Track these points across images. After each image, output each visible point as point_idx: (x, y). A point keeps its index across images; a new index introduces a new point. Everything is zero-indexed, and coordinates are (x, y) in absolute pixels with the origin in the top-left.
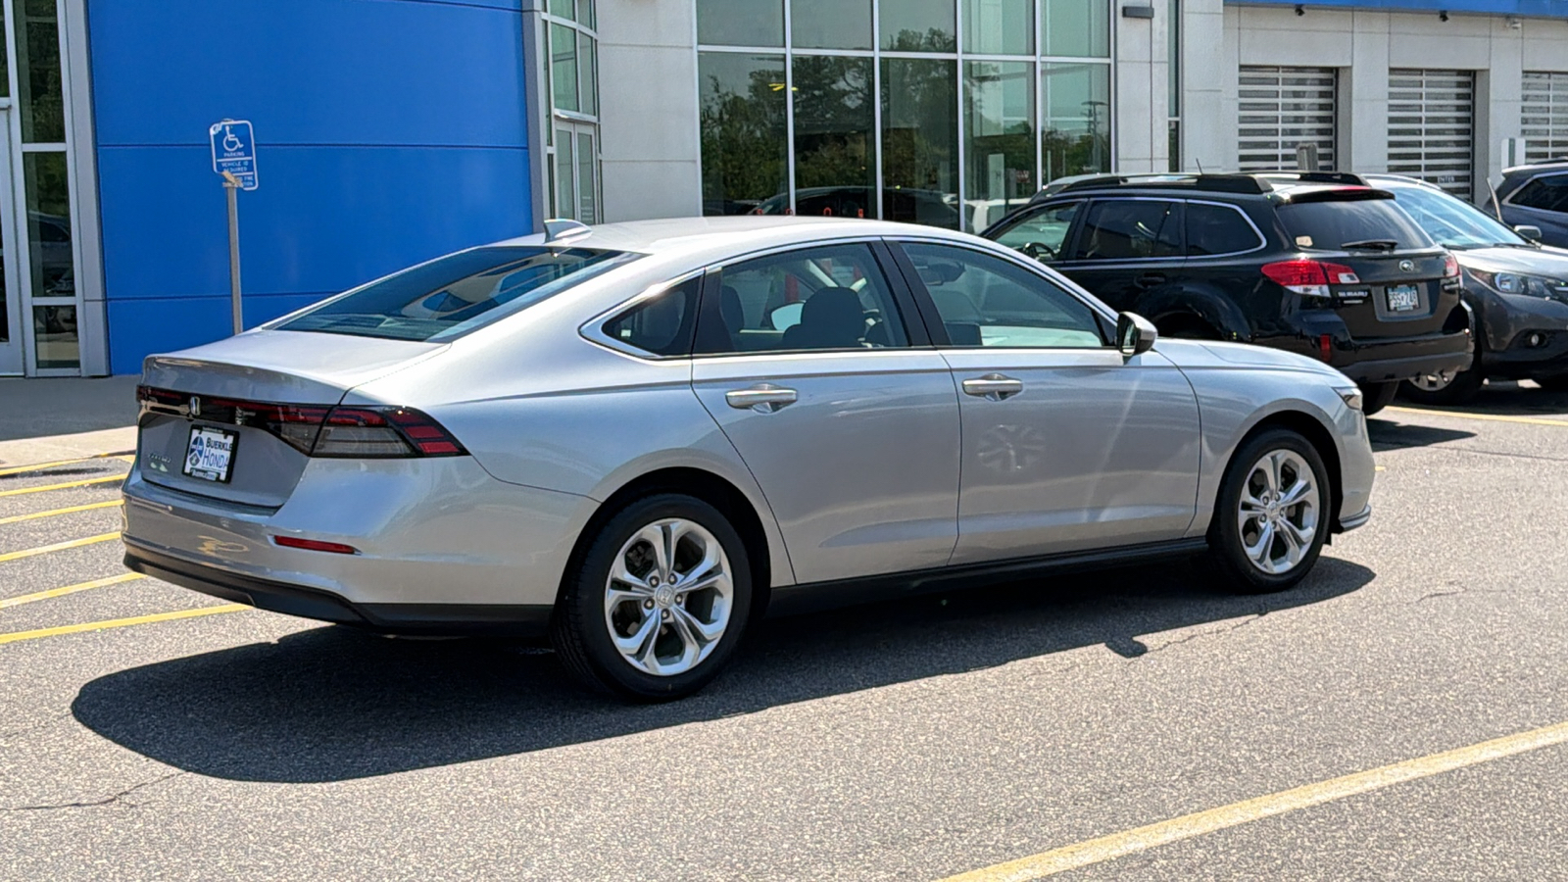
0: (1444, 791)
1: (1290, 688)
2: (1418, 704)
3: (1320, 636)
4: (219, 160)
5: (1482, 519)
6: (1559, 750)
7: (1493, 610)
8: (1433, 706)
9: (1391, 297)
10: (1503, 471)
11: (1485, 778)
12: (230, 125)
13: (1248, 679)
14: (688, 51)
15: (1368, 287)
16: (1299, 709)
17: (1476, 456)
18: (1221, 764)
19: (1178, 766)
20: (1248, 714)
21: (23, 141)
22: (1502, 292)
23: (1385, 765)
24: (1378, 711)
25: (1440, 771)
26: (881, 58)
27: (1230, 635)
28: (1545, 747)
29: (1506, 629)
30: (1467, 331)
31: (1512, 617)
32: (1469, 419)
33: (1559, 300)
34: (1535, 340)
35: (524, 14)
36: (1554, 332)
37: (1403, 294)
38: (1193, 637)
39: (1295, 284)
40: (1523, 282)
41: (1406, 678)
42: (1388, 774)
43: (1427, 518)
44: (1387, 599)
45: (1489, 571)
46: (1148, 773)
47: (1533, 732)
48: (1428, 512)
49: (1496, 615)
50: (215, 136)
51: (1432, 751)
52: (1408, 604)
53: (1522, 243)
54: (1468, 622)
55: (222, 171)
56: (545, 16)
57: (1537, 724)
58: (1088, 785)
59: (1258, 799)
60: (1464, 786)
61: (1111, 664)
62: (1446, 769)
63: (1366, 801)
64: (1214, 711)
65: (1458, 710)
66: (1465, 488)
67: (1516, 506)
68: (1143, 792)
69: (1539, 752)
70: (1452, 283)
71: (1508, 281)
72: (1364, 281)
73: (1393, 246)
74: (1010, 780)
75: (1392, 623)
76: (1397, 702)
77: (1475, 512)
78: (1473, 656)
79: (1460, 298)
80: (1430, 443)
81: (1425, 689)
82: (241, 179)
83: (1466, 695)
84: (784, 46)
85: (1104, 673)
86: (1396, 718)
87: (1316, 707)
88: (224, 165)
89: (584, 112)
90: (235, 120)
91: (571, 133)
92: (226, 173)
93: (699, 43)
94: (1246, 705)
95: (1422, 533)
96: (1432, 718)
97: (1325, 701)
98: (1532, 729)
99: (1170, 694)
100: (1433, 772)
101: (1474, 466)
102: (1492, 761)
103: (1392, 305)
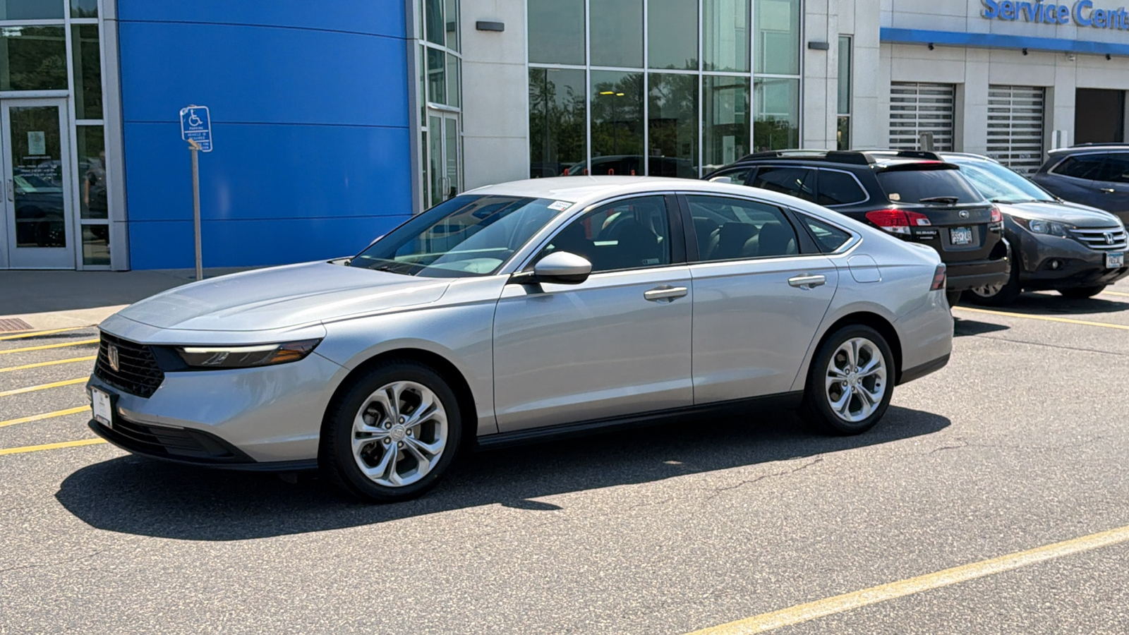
0: (901, 612)
1: (817, 521)
2: (905, 536)
3: (853, 479)
4: (186, 132)
5: (995, 390)
6: (997, 580)
7: (981, 461)
8: (915, 538)
9: (953, 235)
10: (1020, 355)
11: (935, 602)
12: (194, 109)
13: (789, 512)
14: (523, 66)
15: (937, 228)
16: (818, 538)
17: (1005, 343)
18: (744, 584)
19: (712, 586)
20: (780, 542)
21: (77, 118)
22: (1034, 232)
23: (864, 588)
24: (874, 541)
25: (903, 595)
26: (649, 74)
27: (790, 477)
28: (987, 576)
29: (986, 477)
30: (1005, 258)
31: (994, 467)
32: (1008, 316)
33: (1072, 238)
34: (1055, 265)
35: (408, 41)
36: (1068, 260)
37: (961, 233)
38: (762, 477)
39: (888, 226)
40: (1048, 226)
41: (903, 515)
42: (864, 597)
43: (958, 388)
44: (910, 450)
45: (988, 430)
46: (688, 591)
47: (982, 562)
48: (960, 384)
49: (982, 465)
50: (183, 116)
51: (903, 577)
52: (923, 455)
53: (1051, 199)
54: (962, 470)
55: (188, 139)
56: (422, 42)
57: (986, 556)
58: (640, 600)
59: (760, 616)
60: (917, 609)
61: (696, 498)
62: (908, 594)
63: (840, 620)
64: (756, 538)
65: (933, 542)
66: (991, 367)
67: (1022, 381)
68: (678, 608)
69: (982, 579)
70: (996, 226)
71: (1039, 225)
72: (934, 224)
73: (955, 201)
74: (584, 595)
75: (907, 470)
76: (890, 534)
77: (992, 385)
78: (956, 498)
79: (1002, 236)
80: (977, 333)
81: (914, 524)
82: (201, 145)
83: (942, 530)
84: (585, 64)
85: (688, 506)
86: (885, 548)
87: (830, 537)
88: (189, 135)
89: (449, 105)
90: (198, 105)
91: (440, 119)
92: (190, 140)
93: (529, 62)
94: (780, 535)
95: (951, 400)
96: (912, 549)
97: (838, 532)
98: (982, 560)
99: (729, 523)
100: (898, 595)
101: (1002, 351)
102: (944, 587)
103: (954, 241)
